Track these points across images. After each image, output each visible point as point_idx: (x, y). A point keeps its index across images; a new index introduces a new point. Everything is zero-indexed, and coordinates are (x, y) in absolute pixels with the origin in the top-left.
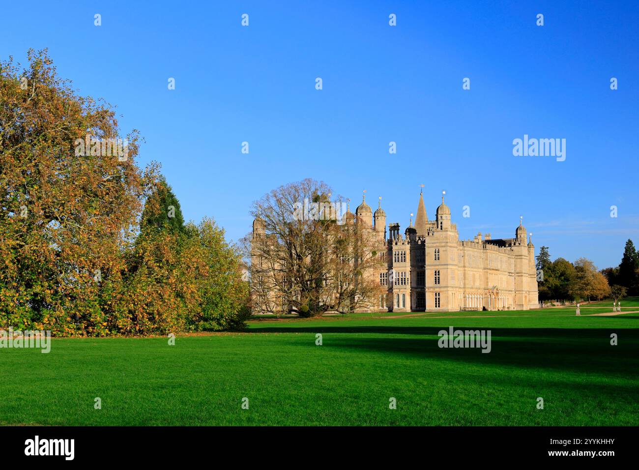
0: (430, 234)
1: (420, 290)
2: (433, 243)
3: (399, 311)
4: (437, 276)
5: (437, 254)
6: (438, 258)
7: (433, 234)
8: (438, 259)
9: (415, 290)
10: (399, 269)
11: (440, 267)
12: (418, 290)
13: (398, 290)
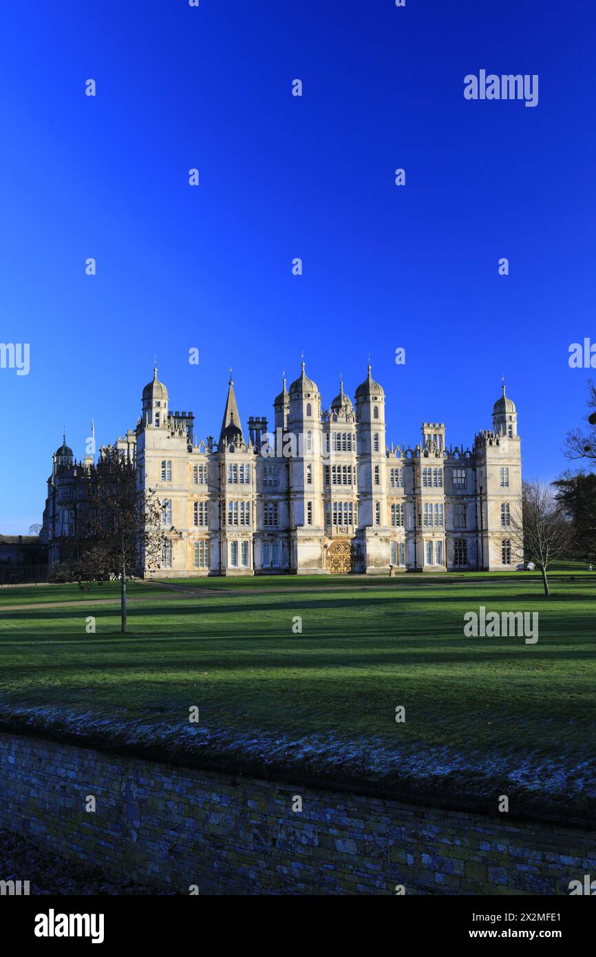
0: (494, 443)
1: (459, 535)
2: (499, 459)
3: (433, 571)
4: (506, 513)
5: (505, 476)
6: (507, 483)
7: (498, 444)
8: (507, 485)
9: (452, 535)
10: (433, 498)
11: (509, 498)
12: (456, 535)
13: (431, 535)
